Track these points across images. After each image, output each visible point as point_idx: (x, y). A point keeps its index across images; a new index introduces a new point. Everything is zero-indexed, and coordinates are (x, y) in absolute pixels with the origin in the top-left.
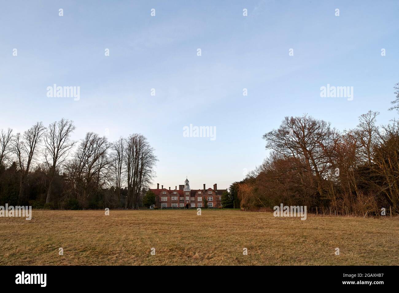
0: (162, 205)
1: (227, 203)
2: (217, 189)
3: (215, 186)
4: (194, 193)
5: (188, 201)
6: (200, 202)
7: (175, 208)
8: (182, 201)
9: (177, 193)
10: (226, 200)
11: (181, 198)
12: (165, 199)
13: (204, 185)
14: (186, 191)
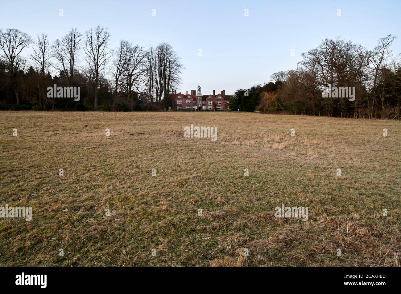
0: (178, 107)
1: (234, 107)
2: (225, 95)
3: (223, 92)
4: (205, 98)
5: (200, 104)
6: (210, 105)
7: (189, 110)
8: (195, 104)
9: (191, 98)
10: (233, 104)
11: (194, 102)
12: (179, 102)
13: (214, 91)
14: (198, 95)
